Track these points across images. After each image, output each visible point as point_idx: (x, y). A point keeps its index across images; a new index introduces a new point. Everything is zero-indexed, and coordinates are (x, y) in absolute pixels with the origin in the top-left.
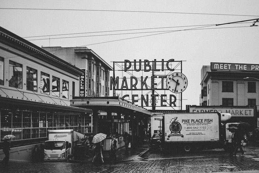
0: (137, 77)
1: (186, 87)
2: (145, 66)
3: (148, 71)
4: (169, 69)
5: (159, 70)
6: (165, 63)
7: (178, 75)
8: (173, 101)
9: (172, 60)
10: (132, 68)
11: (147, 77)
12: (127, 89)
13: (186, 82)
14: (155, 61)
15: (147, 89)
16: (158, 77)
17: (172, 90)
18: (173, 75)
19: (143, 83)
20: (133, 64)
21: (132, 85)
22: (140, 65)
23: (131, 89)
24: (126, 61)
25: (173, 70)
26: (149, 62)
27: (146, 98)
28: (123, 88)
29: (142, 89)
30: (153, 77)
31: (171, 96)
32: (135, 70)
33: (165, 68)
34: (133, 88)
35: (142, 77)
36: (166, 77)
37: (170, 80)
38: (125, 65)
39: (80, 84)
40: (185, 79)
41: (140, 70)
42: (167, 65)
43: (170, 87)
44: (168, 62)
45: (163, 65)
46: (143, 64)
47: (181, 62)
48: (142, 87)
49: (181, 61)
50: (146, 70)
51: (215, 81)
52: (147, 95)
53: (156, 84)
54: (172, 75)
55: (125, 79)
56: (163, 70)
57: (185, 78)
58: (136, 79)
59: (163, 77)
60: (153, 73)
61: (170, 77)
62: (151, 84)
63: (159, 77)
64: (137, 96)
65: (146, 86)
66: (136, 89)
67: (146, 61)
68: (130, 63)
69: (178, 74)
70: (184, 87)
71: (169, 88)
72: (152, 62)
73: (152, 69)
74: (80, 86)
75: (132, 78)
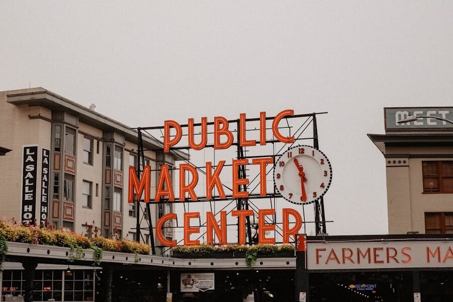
0: (196, 164)
1: (326, 185)
2: (218, 134)
3: (223, 147)
4: (279, 138)
5: (255, 143)
7: (303, 152)
8: (291, 226)
9: (289, 115)
11: (222, 164)
13: (326, 172)
14: (241, 122)
15: (222, 197)
16: (250, 161)
17: (288, 197)
18: (289, 155)
19: (213, 181)
20: (185, 130)
21: (183, 188)
22: (204, 134)
23: (182, 199)
26: (227, 123)
27: (219, 222)
29: (210, 198)
30: (238, 162)
31: (287, 212)
32: (192, 146)
33: (270, 136)
35: (209, 165)
36: (272, 161)
37: (282, 168)
38: (167, 135)
39: (24, 186)
40: (322, 163)
42: (275, 128)
43: (282, 188)
44: (276, 120)
45: (263, 130)
46: (211, 129)
47: (312, 117)
48: (210, 189)
49: (314, 115)
50: (218, 146)
51: (400, 162)
52: (223, 214)
54: (287, 153)
55: (164, 172)
56: (263, 142)
57: (322, 160)
58: (193, 170)
59: (262, 161)
61: (281, 160)
62: (233, 182)
63: (255, 163)
64: (197, 215)
65: (220, 187)
66: (194, 199)
67: (219, 120)
68: (179, 127)
69: (303, 149)
70: (322, 186)
71: (280, 192)
72: (236, 124)
73: (235, 141)
74: (24, 193)
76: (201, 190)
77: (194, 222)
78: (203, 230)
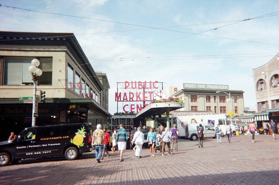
0: (133, 93)
2: (139, 85)
3: (141, 89)
4: (155, 87)
5: (148, 88)
6: (152, 84)
9: (157, 82)
10: (130, 86)
11: (140, 93)
12: (127, 101)
13: (166, 96)
14: (145, 82)
15: (140, 101)
16: (147, 92)
18: (158, 92)
19: (138, 97)
20: (130, 84)
21: (130, 98)
22: (136, 85)
23: (130, 101)
24: (126, 82)
25: (157, 88)
26: (141, 83)
27: (140, 107)
28: (124, 100)
29: (137, 101)
30: (144, 92)
32: (132, 88)
34: (131, 100)
35: (137, 93)
36: (153, 93)
38: (126, 85)
40: (165, 94)
41: (136, 88)
42: (153, 85)
44: (154, 83)
45: (151, 85)
46: (137, 84)
48: (137, 99)
49: (162, 82)
50: (139, 88)
51: (187, 95)
52: (141, 105)
53: (146, 97)
55: (125, 94)
56: (151, 88)
58: (132, 94)
59: (151, 93)
60: (144, 90)
62: (143, 97)
63: (149, 93)
64: (134, 105)
65: (140, 98)
66: (133, 101)
67: (140, 82)
68: (129, 83)
73: (143, 87)
75: (130, 93)
76: (135, 99)
77: (133, 107)
78: (136, 109)
